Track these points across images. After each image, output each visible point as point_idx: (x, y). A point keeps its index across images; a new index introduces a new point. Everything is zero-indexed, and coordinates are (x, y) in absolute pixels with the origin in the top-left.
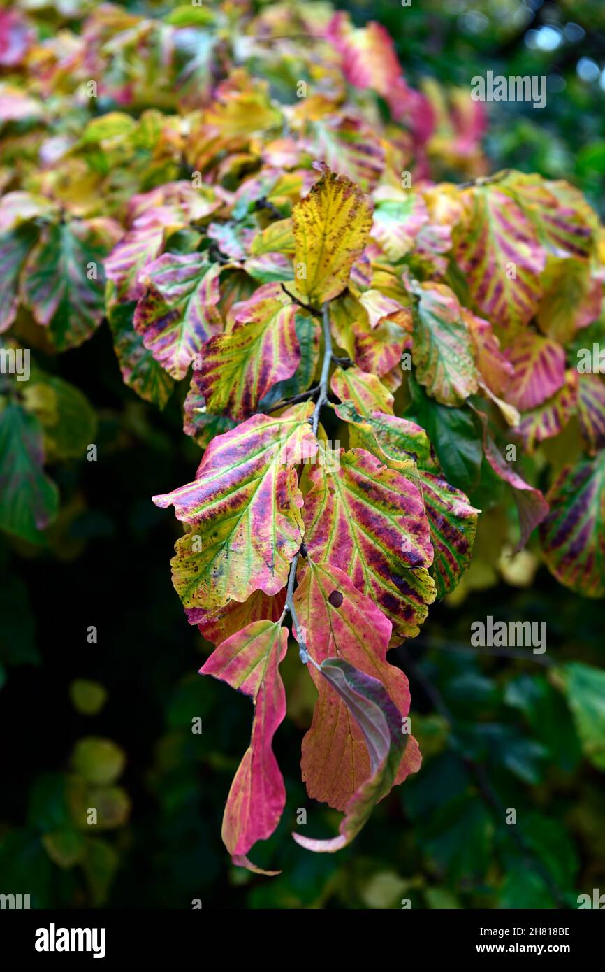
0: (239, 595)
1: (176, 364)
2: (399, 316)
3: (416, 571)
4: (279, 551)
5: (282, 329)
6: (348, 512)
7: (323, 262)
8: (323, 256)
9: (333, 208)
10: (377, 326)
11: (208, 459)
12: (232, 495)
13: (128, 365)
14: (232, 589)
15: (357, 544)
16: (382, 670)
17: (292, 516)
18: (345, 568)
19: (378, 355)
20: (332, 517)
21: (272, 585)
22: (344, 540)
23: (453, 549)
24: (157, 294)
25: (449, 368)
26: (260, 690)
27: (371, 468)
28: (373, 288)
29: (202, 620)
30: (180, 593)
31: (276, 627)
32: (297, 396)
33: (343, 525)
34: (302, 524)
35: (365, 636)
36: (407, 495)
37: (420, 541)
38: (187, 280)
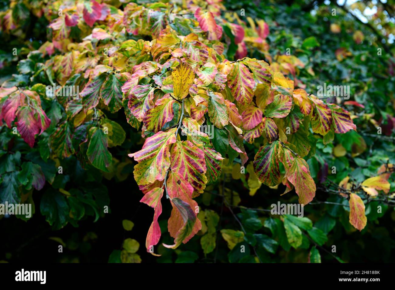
0: (152, 181)
1: (140, 117)
2: (204, 103)
3: (201, 175)
4: (163, 169)
5: (169, 107)
6: (184, 158)
7: (182, 87)
8: (182, 86)
9: (183, 72)
10: (197, 106)
11: (145, 144)
12: (151, 154)
13: (129, 117)
14: (150, 179)
15: (186, 167)
16: (191, 201)
17: (167, 160)
18: (182, 174)
19: (198, 114)
20: (180, 160)
21: (161, 178)
22: (183, 166)
23: (216, 169)
24: (135, 97)
25: (220, 118)
26: (156, 206)
27: (190, 146)
28: (198, 94)
29: (143, 189)
30: (136, 181)
31: (161, 190)
32: (173, 126)
33: (183, 162)
34: (170, 162)
35: (186, 192)
36: (200, 153)
37: (203, 166)
38: (145, 92)
